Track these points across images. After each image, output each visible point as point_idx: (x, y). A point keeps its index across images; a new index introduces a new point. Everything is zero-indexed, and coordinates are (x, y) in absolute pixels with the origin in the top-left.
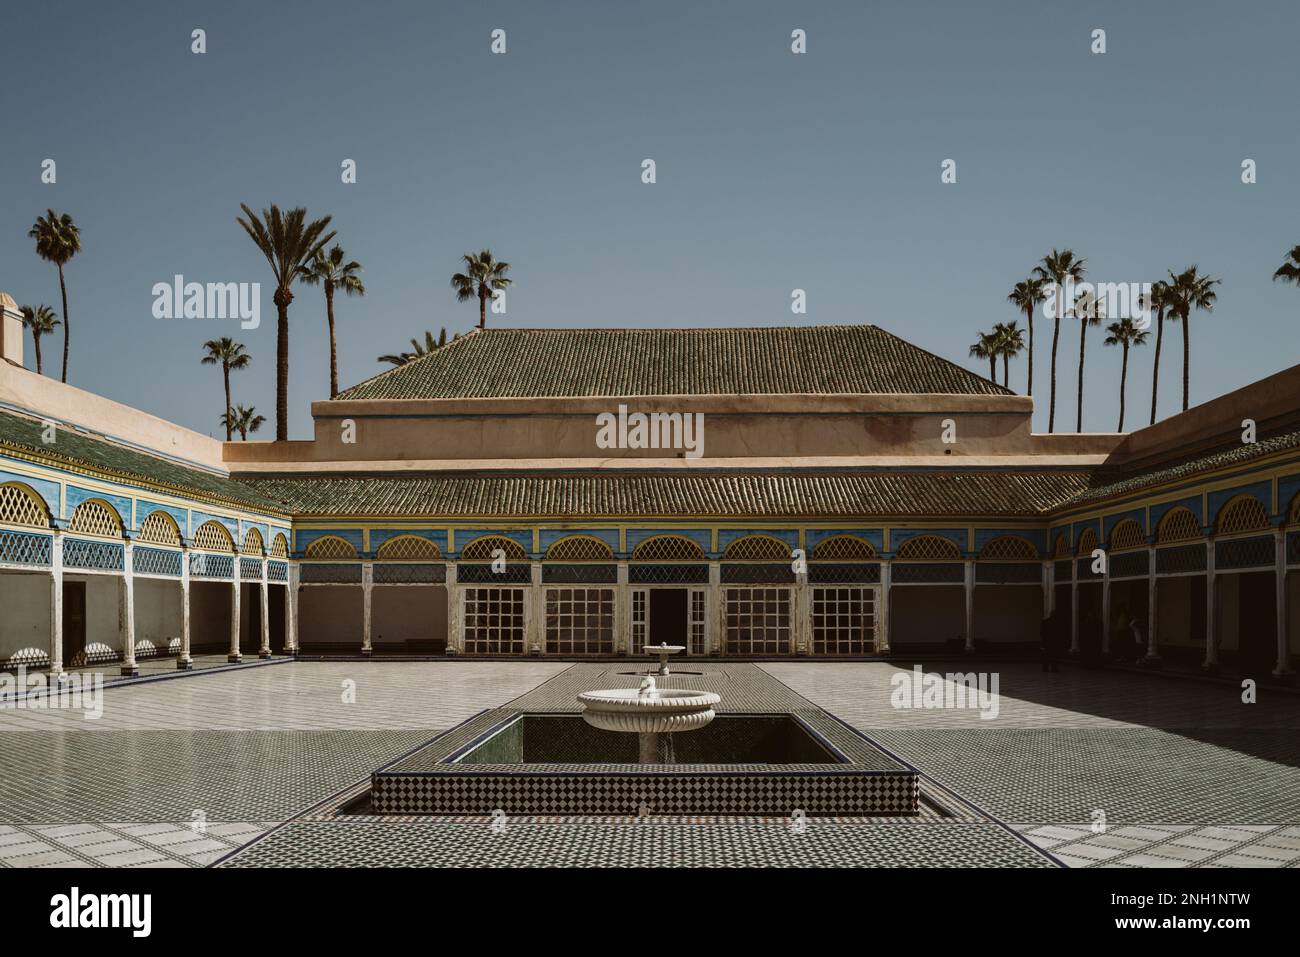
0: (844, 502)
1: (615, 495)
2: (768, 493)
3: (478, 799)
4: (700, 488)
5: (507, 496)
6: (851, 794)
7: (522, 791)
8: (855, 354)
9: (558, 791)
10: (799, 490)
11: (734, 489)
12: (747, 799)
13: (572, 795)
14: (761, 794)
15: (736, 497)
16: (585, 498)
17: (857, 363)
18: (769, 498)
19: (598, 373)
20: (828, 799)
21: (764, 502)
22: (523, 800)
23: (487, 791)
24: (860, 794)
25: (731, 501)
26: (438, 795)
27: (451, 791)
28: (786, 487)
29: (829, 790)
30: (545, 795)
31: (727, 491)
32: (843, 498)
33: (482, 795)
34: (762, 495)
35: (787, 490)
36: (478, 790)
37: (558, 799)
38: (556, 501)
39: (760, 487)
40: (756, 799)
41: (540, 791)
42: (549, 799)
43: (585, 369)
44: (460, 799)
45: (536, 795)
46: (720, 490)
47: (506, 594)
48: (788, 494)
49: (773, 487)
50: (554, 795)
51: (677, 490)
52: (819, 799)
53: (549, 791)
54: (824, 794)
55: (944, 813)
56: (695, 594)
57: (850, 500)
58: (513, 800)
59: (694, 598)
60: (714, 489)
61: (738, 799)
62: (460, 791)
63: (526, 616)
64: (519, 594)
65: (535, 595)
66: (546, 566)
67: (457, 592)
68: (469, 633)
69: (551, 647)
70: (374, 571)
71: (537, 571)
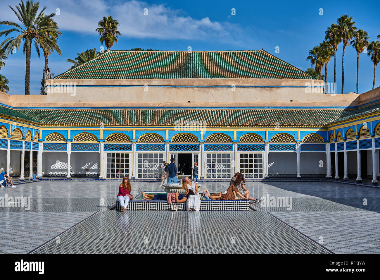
0: (251, 121)
1: (164, 117)
2: (223, 117)
3: (142, 207)
4: (197, 114)
5: (123, 117)
6: (232, 206)
7: (153, 205)
8: (257, 62)
9: (162, 205)
10: (234, 116)
11: (210, 115)
12: (207, 207)
13: (165, 206)
14: (211, 206)
15: (211, 119)
16: (153, 119)
17: (257, 65)
18: (223, 119)
19: (157, 69)
20: (227, 207)
21: (221, 120)
22: (153, 207)
23: (144, 205)
24: (234, 206)
25: (209, 120)
26: (132, 206)
27: (136, 205)
28: (229, 114)
29: (227, 205)
30: (158, 206)
31: (207, 116)
32: (251, 119)
33: (143, 206)
34: (220, 118)
35: (230, 116)
36: (142, 205)
37: (162, 207)
38: (142, 120)
39: (220, 114)
40: (209, 207)
41: (157, 205)
42: (160, 207)
43: (152, 67)
44: (138, 207)
45: (156, 206)
46: (205, 115)
47: (123, 155)
48: (230, 117)
49: (225, 114)
50: (161, 206)
51: (188, 115)
52: (225, 207)
53: (159, 205)
54: (226, 206)
55: (253, 210)
56: (195, 155)
57: (253, 119)
58: (151, 207)
59: (195, 157)
60: (202, 115)
61: (205, 207)
62: (138, 205)
63: (130, 163)
64: (127, 155)
65: (134, 156)
66: (138, 145)
67: (104, 155)
68: (108, 170)
69: (140, 176)
70: (72, 146)
71: (134, 147)
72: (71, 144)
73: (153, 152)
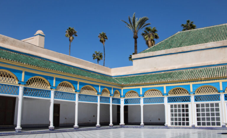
47: (183, 106)
63: (190, 113)
64: (187, 106)
65: (192, 106)
66: (195, 96)
67: (168, 106)
68: (172, 119)
69: (199, 124)
70: (144, 100)
71: (192, 98)
72: (143, 99)
73: (205, 102)
